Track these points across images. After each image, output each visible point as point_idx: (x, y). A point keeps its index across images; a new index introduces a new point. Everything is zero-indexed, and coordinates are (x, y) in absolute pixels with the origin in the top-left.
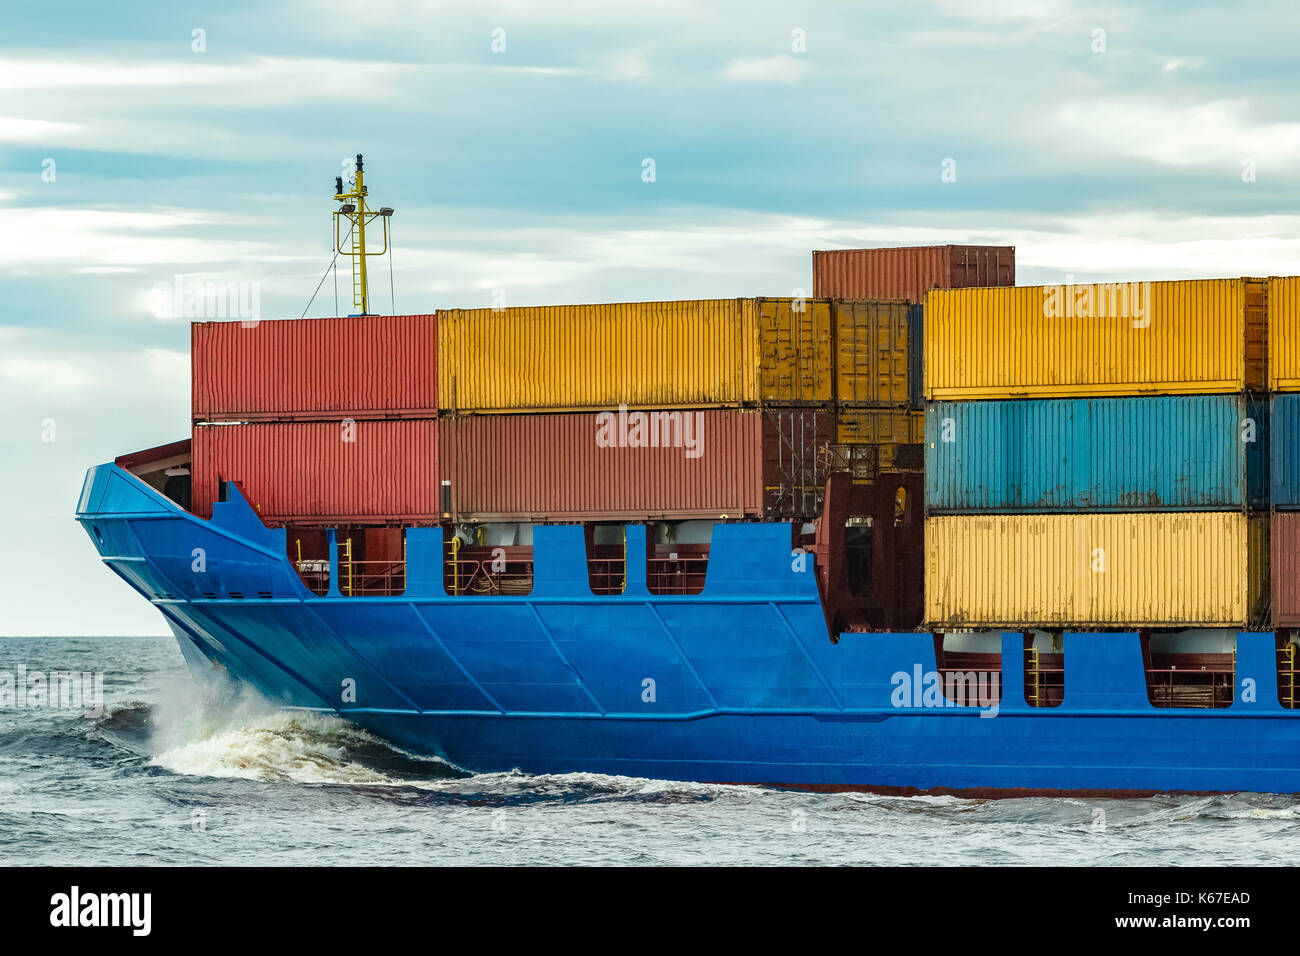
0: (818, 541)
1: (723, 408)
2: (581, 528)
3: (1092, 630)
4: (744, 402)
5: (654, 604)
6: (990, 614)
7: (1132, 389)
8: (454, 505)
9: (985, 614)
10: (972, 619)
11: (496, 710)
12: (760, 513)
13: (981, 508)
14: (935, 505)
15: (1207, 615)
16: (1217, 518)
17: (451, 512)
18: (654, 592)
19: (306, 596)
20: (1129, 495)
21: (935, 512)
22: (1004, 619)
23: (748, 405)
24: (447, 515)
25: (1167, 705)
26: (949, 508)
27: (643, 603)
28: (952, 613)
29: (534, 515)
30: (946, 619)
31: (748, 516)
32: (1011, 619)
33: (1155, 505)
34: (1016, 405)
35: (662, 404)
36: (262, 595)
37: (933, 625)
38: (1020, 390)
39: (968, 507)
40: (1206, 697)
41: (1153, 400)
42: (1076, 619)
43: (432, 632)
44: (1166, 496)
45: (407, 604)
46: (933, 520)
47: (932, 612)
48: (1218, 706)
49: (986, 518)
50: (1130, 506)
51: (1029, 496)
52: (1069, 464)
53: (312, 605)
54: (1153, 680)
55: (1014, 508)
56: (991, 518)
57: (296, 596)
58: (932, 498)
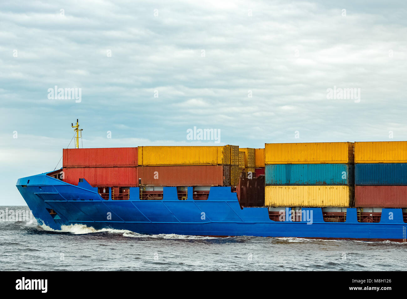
0: (237, 190)
1: (213, 165)
2: (176, 188)
3: (308, 207)
4: (218, 164)
5: (195, 202)
6: (282, 204)
7: (319, 162)
8: (142, 183)
9: (281, 204)
10: (277, 205)
11: (149, 221)
12: (222, 185)
13: (280, 184)
14: (268, 184)
15: (338, 205)
16: (341, 187)
17: (141, 184)
18: (195, 200)
19: (102, 200)
20: (318, 182)
21: (268, 185)
22: (286, 205)
23: (219, 165)
24: (140, 185)
25: (328, 221)
26: (271, 184)
27: (192, 202)
28: (272, 204)
29: (163, 185)
30: (270, 205)
31: (219, 186)
32: (287, 205)
33: (325, 184)
34: (289, 165)
35: (197, 164)
36: (90, 200)
37: (267, 206)
38: (290, 162)
39: (276, 184)
40: (337, 220)
41: (324, 165)
42: (304, 205)
43: (136, 207)
44: (327, 182)
45: (130, 202)
46: (267, 186)
47: (267, 203)
48: (341, 222)
49: (281, 186)
50: (318, 184)
51: (291, 182)
52: (303, 176)
53: (104, 202)
54: (324, 217)
55: (288, 184)
56: (282, 186)
57: (100, 200)
58: (267, 182)
